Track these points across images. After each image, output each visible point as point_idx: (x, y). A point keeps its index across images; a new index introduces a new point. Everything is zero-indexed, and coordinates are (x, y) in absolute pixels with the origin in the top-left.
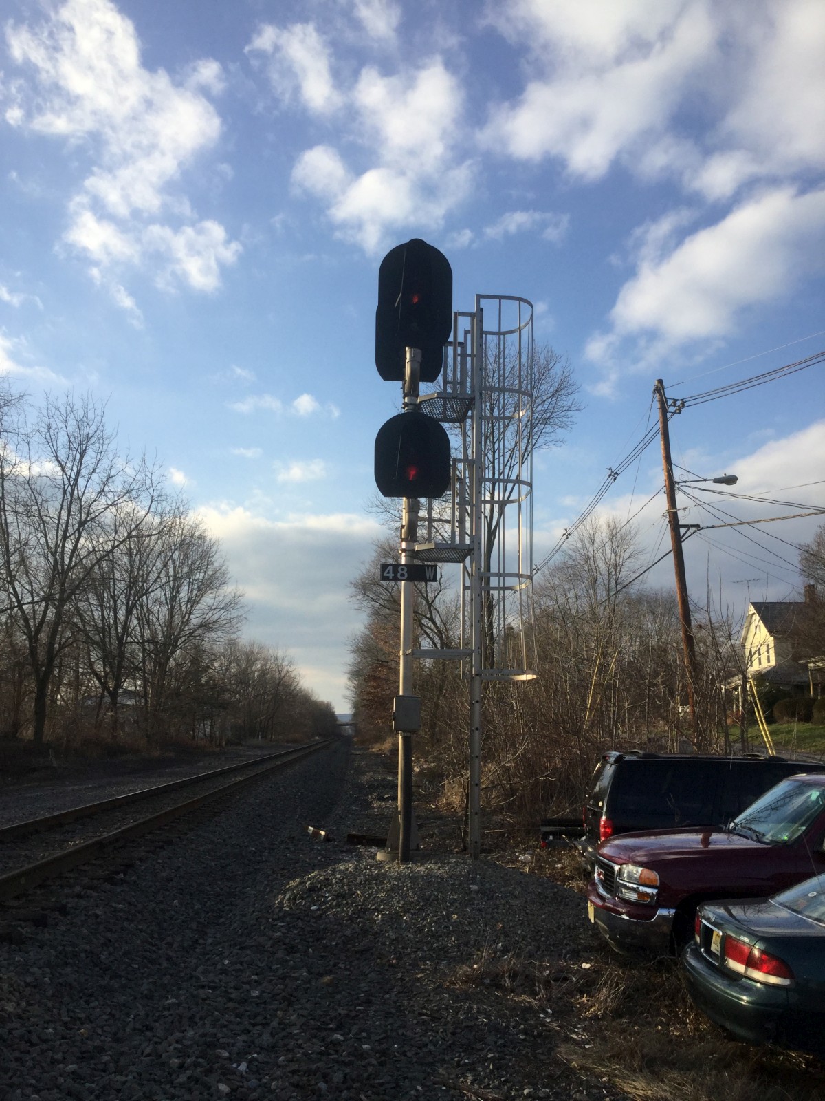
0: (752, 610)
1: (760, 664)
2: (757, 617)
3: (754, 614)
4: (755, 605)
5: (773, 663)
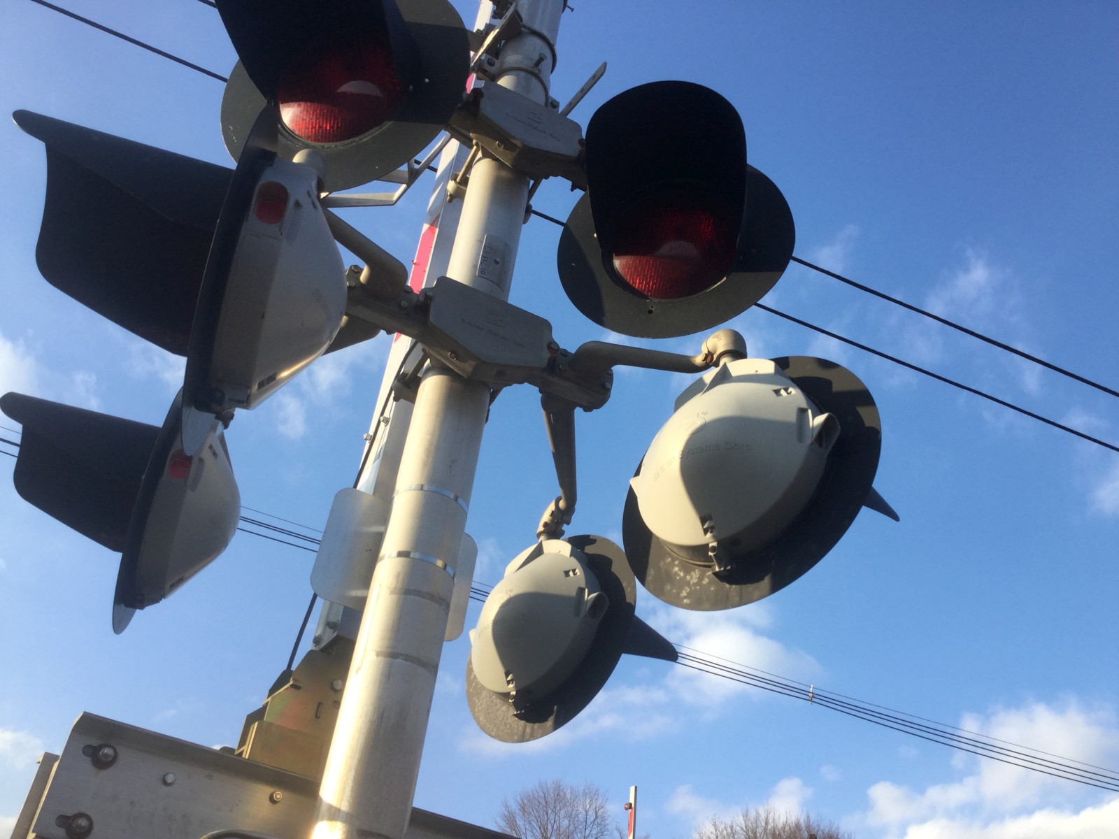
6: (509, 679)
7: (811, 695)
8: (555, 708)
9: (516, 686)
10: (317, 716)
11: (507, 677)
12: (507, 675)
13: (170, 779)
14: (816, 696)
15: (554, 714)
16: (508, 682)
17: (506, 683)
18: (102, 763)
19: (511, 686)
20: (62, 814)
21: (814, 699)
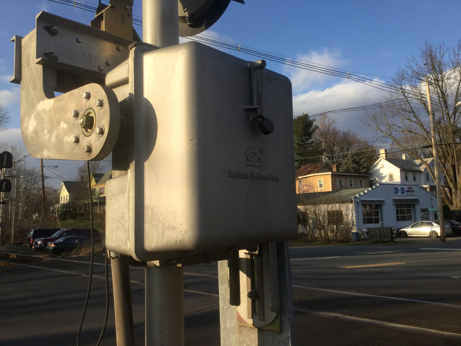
0: (63, 184)
1: (64, 201)
2: (64, 186)
3: (63, 185)
4: (64, 182)
5: (68, 201)
6: (185, 10)
7: (239, 48)
8: (205, 21)
9: (188, 13)
10: (123, 20)
11: (184, 10)
12: (184, 9)
13: (80, 40)
14: (241, 49)
15: (205, 24)
16: (185, 12)
17: (184, 12)
18: (53, 33)
19: (186, 13)
20: (45, 52)
21: (240, 50)
